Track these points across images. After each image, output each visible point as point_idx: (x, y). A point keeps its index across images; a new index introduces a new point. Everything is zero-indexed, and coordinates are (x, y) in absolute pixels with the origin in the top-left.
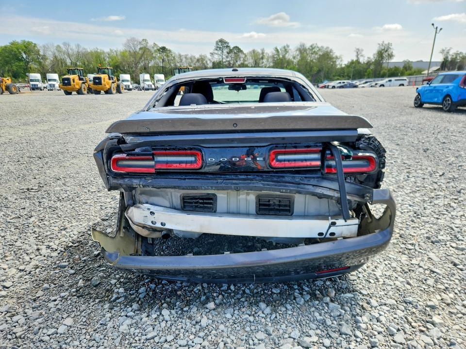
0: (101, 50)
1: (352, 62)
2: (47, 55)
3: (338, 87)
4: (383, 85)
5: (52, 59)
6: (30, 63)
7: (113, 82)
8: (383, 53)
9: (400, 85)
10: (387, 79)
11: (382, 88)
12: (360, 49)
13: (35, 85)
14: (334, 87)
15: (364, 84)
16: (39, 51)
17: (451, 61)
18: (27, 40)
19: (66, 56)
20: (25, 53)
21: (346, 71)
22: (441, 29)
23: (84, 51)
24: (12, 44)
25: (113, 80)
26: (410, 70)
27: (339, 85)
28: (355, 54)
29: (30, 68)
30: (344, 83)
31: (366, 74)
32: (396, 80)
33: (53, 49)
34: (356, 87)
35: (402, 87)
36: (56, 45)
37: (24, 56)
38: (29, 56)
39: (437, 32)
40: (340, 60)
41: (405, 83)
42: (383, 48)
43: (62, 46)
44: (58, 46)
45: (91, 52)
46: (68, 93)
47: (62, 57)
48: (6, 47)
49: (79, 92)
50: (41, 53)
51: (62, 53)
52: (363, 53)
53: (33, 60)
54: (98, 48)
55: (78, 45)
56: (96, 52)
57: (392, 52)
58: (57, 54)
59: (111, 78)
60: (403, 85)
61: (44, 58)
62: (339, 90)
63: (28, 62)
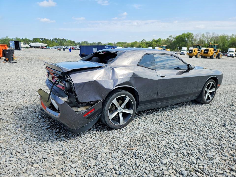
0: (226, 35)
2: (197, 39)
5: (198, 40)
6: (188, 43)
7: (215, 53)
13: (183, 53)
16: (193, 37)
18: (189, 32)
19: (206, 39)
20: (187, 38)
23: (216, 36)
24: (183, 34)
25: (216, 51)
29: (187, 45)
33: (200, 36)
36: (202, 34)
37: (186, 39)
38: (188, 39)
43: (205, 34)
44: (203, 34)
45: (220, 36)
46: (191, 57)
47: (204, 39)
48: (180, 36)
49: (196, 56)
50: (194, 38)
51: (204, 38)
53: (190, 41)
54: (225, 34)
55: (214, 33)
56: (223, 36)
58: (201, 38)
59: (215, 50)
61: (195, 40)
63: (187, 42)
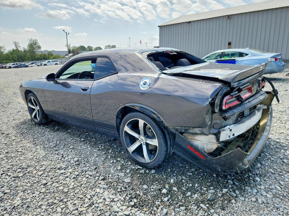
1: (14, 51)
3: (13, 67)
4: (45, 65)
8: (33, 45)
9: (56, 64)
10: (47, 61)
11: (45, 66)
12: (17, 42)
14: (10, 67)
15: (31, 64)
17: (72, 51)
21: (10, 57)
22: (69, 33)
26: (53, 55)
27: (14, 66)
28: (14, 45)
30: (17, 64)
31: (26, 58)
32: (52, 61)
34: (27, 66)
35: (57, 65)
39: (67, 35)
40: (3, 49)
41: (58, 63)
42: (33, 42)
52: (20, 45)
57: (39, 45)
60: (57, 64)
62: (14, 69)
